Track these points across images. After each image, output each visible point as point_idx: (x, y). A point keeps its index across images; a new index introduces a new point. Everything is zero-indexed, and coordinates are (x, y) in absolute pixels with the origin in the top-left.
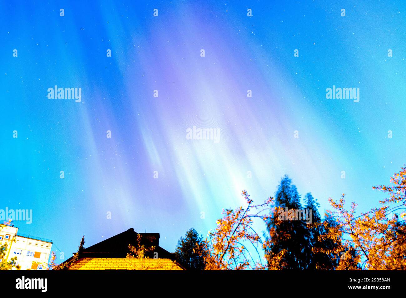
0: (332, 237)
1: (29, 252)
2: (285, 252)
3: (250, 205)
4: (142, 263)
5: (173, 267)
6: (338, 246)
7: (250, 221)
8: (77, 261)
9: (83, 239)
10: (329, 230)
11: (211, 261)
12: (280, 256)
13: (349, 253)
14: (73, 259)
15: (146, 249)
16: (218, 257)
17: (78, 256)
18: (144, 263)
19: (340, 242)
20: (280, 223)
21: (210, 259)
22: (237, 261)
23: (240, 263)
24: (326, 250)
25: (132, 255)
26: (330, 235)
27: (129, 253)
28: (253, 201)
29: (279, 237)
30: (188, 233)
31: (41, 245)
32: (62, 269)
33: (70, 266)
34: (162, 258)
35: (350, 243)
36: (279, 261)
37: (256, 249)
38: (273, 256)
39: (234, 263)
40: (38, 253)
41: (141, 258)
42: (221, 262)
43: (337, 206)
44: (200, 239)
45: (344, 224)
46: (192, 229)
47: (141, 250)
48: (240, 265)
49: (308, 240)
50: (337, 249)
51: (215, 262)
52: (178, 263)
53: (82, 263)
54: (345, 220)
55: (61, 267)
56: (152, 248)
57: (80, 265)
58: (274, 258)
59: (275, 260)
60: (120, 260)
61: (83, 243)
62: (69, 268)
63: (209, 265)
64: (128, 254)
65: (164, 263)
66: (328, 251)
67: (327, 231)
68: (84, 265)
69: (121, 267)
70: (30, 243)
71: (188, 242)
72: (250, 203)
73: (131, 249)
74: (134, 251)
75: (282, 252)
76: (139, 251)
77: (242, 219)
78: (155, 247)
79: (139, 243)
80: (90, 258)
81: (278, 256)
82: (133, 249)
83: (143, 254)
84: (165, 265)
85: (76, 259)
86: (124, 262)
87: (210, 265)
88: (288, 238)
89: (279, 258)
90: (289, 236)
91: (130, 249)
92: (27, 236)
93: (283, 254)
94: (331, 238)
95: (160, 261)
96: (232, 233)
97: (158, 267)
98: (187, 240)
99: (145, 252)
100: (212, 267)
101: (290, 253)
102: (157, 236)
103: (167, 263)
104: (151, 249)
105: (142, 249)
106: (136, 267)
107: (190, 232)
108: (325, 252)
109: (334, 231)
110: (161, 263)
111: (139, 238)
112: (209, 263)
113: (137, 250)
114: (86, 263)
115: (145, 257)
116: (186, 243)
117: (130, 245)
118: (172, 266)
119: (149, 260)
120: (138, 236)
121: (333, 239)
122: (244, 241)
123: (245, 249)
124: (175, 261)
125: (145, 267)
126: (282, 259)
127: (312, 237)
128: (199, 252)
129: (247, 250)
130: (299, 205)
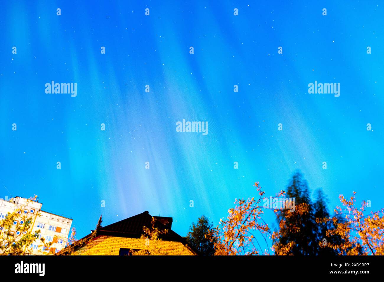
0: (341, 233)
1: (51, 227)
2: (293, 244)
3: (262, 197)
4: (155, 245)
5: (184, 250)
6: (345, 242)
7: (261, 212)
8: (95, 238)
9: (101, 219)
10: (338, 226)
11: (221, 248)
12: (287, 247)
13: (357, 249)
14: (91, 236)
15: (159, 232)
16: (228, 244)
17: (96, 234)
18: (157, 245)
19: (348, 239)
20: (290, 216)
21: (220, 246)
22: (245, 250)
23: (249, 252)
24: (334, 245)
25: (146, 236)
26: (339, 231)
27: (143, 234)
28: (264, 193)
29: (289, 229)
30: (200, 220)
31: (63, 221)
32: (81, 245)
33: (88, 242)
34: (174, 242)
35: (358, 240)
36: (287, 252)
37: (265, 240)
38: (281, 247)
39: (243, 251)
40: (59, 228)
41: (155, 240)
42: (230, 249)
43: (347, 203)
44: (210, 226)
45: (353, 221)
46: (204, 216)
47: (154, 233)
48: (249, 253)
49: (315, 234)
50: (345, 245)
51: (224, 249)
52: (189, 248)
53: (99, 241)
54: (355, 217)
55: (80, 242)
56: (165, 231)
57: (97, 242)
58: (282, 249)
59: (283, 250)
60: (135, 240)
61: (100, 222)
62: (87, 244)
63: (219, 251)
64: (142, 235)
65: (176, 246)
66: (335, 246)
67: (336, 227)
68: (101, 242)
69: (135, 246)
70: (52, 218)
71: (199, 228)
72: (261, 194)
73: (145, 231)
74: (148, 233)
75: (290, 244)
76: (152, 233)
77: (253, 210)
78: (168, 230)
79: (153, 225)
80: (107, 237)
81: (286, 248)
82: (148, 231)
83: (157, 236)
84: (176, 248)
85: (94, 236)
86: (138, 242)
87: (220, 251)
88: (297, 231)
89: (287, 249)
90: (298, 229)
91: (144, 231)
92: (50, 212)
93: (290, 246)
94: (339, 234)
95: (172, 243)
96: (242, 222)
97: (170, 249)
98: (198, 225)
99: (158, 235)
100: (222, 253)
101: (297, 245)
102: (170, 220)
103: (179, 246)
104: (164, 232)
105: (156, 232)
106: (150, 247)
107: (201, 219)
108: (332, 247)
109: (343, 228)
110: (173, 246)
111: (154, 221)
112: (219, 249)
113: (151, 232)
114: (103, 241)
115: (159, 239)
116: (198, 229)
117: (144, 226)
118: (183, 250)
119: (161, 242)
120: (153, 219)
121: (341, 234)
122: (253, 231)
123: (254, 239)
124: (186, 245)
125: (158, 248)
126: (289, 251)
127: (320, 231)
128: (210, 238)
129: (256, 239)
130: (309, 199)
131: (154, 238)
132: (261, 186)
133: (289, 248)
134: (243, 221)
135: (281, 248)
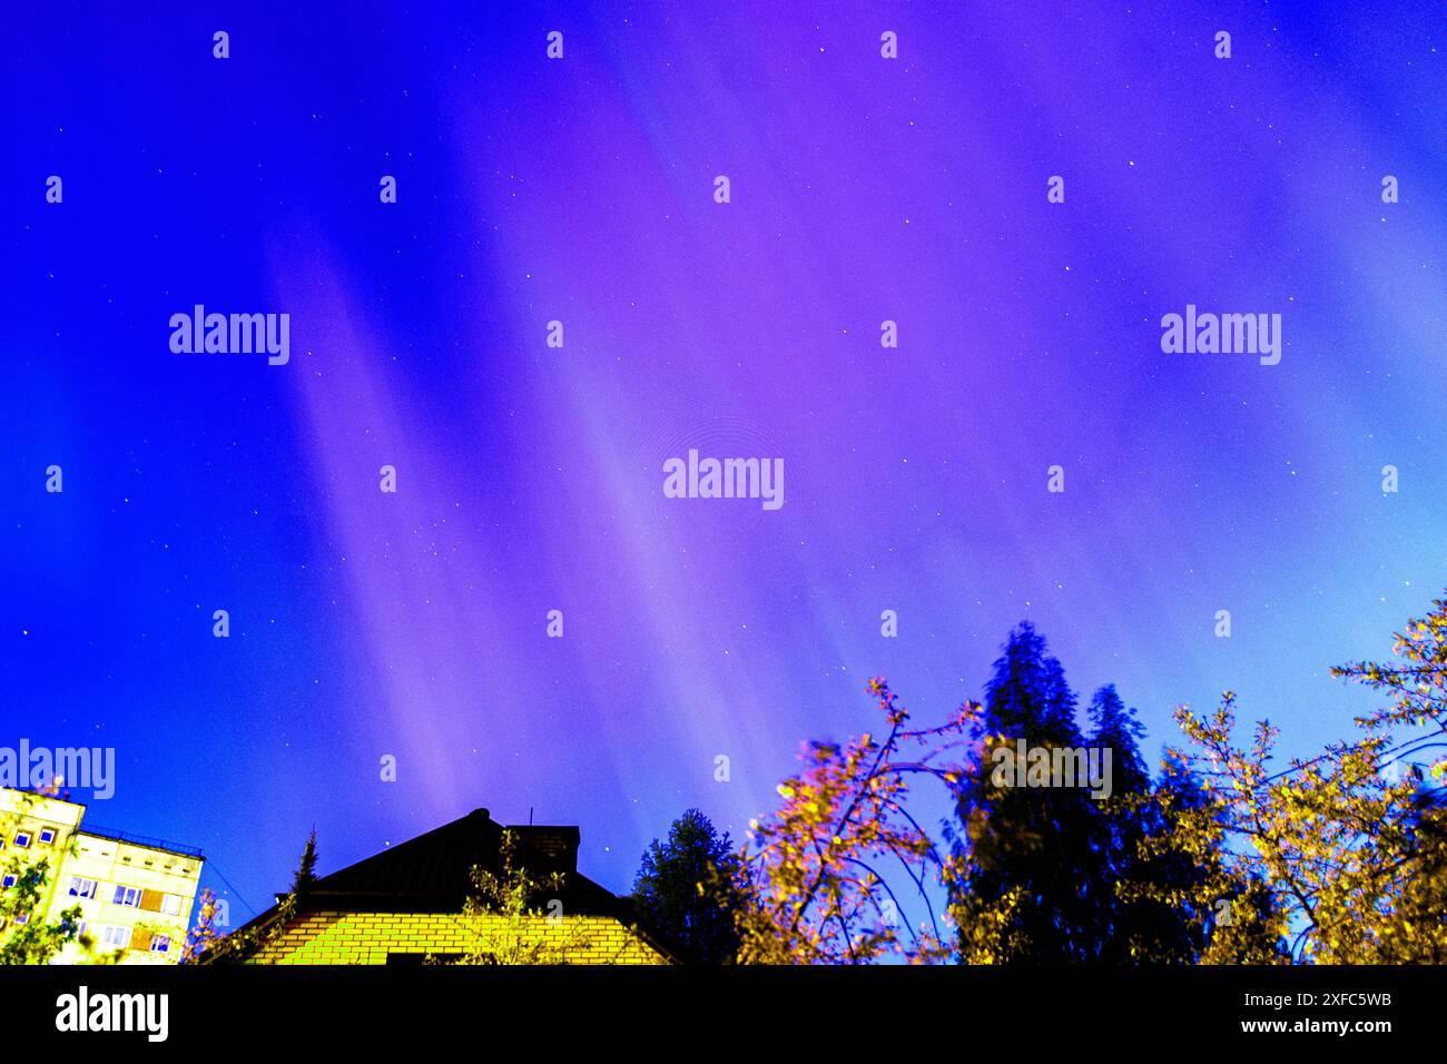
0: (1189, 845)
1: (121, 891)
2: (1021, 896)
3: (899, 730)
4: (517, 932)
5: (626, 945)
6: (1209, 876)
7: (897, 786)
8: (291, 922)
9: (311, 847)
10: (1178, 820)
11: (762, 926)
12: (1002, 911)
13: (1250, 901)
14: (278, 916)
15: (532, 883)
16: (784, 913)
17: (294, 906)
18: (524, 932)
19: (1217, 863)
20: (1004, 795)
21: (755, 920)
22: (850, 928)
23: (864, 934)
24: (1168, 893)
25: (482, 903)
26: (1182, 836)
27: (473, 897)
28: (908, 717)
29: (1001, 843)
30: (678, 829)
31: (166, 867)
32: (238, 952)
33: (267, 941)
34: (588, 917)
35: (1253, 865)
36: (1001, 927)
37: (920, 885)
38: (978, 909)
39: (841, 935)
40: (154, 892)
41: (516, 915)
42: (795, 928)
43: (1207, 734)
44: (720, 850)
45: (1232, 800)
46: (694, 814)
47: (513, 887)
48: (864, 940)
49: (1101, 853)
50: (1206, 887)
51: (773, 930)
52: (644, 935)
53: (309, 932)
54: (1235, 784)
55: (235, 942)
56: (552, 880)
57: (301, 938)
58: (981, 916)
59: (985, 922)
60: (442, 920)
61: (310, 859)
62: (263, 947)
63: (753, 941)
64: (468, 899)
65: (595, 933)
66: (1174, 894)
67: (1172, 824)
68: (314, 938)
69: (443, 944)
70: (125, 859)
71: (679, 859)
72: (898, 723)
73: (479, 882)
74: (489, 891)
75: (1012, 895)
76: (506, 888)
77: (869, 779)
78: (563, 874)
79: (508, 860)
80: (335, 914)
81: (996, 911)
82: (488, 882)
83: (522, 898)
84: (599, 938)
85: (288, 915)
86: (456, 926)
87: (757, 940)
88: (1033, 847)
89: (1000, 917)
90: (1035, 841)
91: (475, 883)
92: (117, 835)
93: (1012, 904)
94: (1185, 848)
95: (580, 924)
96: (834, 829)
97: (576, 946)
98: (675, 851)
99: (528, 894)
100: (766, 947)
101: (1039, 898)
102: (570, 836)
103: (606, 933)
104: (550, 883)
105: (519, 884)
106: (498, 944)
107: (685, 826)
108: (1163, 899)
109: (1196, 825)
110: (586, 933)
111: (509, 843)
112: (752, 932)
113: (500, 886)
114: (322, 932)
115: (530, 911)
116: (673, 864)
117: (475, 866)
118: (622, 944)
119: (542, 921)
120: (506, 837)
121: (1190, 850)
122: (875, 856)
123: (881, 886)
124: (634, 927)
125: (530, 944)
126: (1009, 922)
127: (1118, 844)
128: (719, 893)
129: (886, 887)
130: (1071, 728)
131: (513, 909)
132: (893, 690)
133: (1007, 912)
134: (835, 824)
135: (977, 915)
